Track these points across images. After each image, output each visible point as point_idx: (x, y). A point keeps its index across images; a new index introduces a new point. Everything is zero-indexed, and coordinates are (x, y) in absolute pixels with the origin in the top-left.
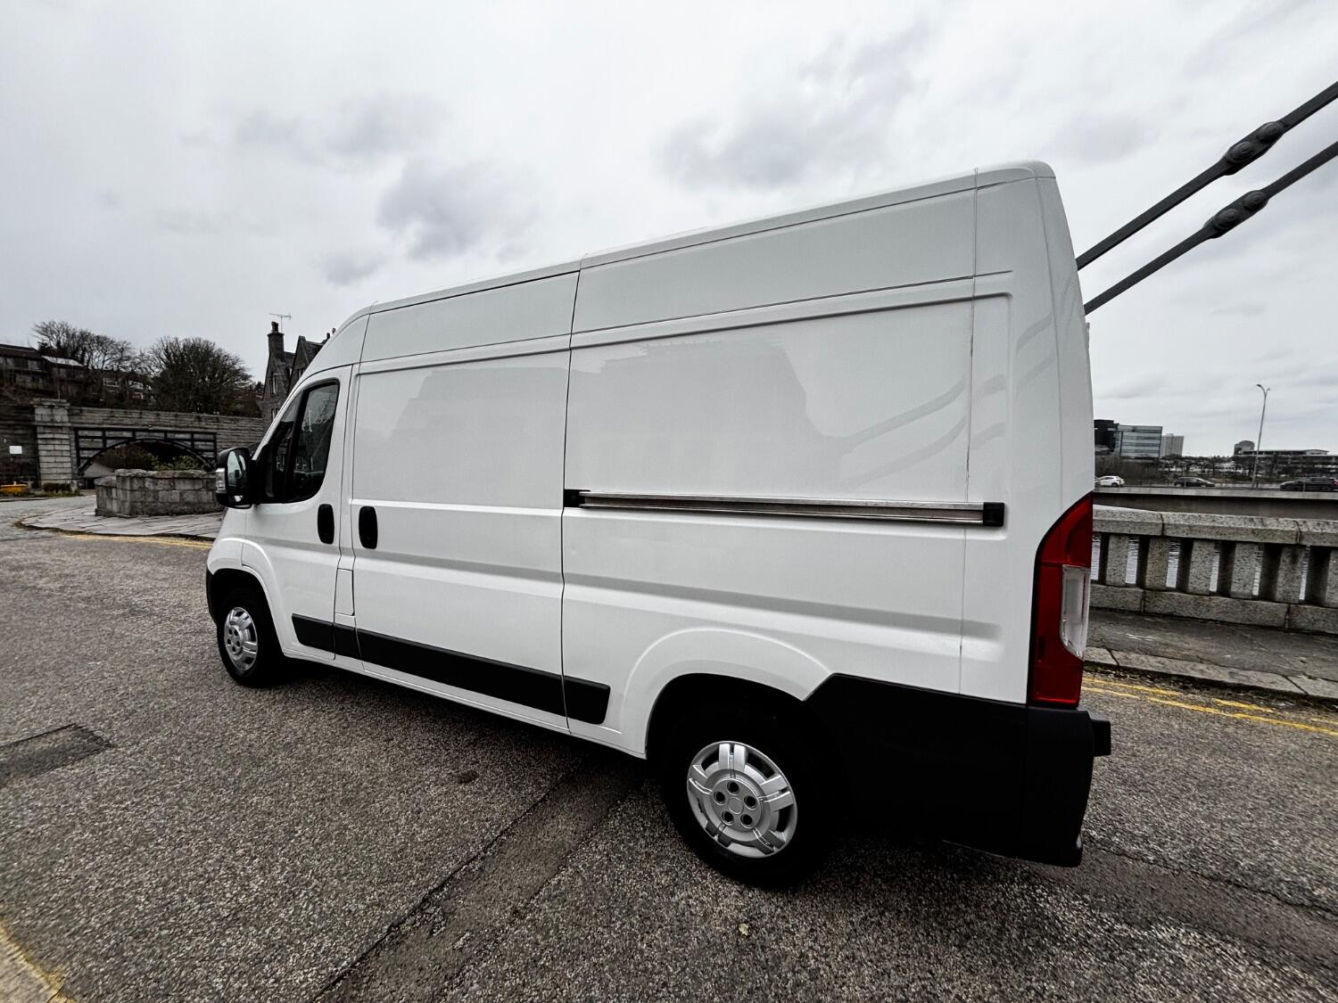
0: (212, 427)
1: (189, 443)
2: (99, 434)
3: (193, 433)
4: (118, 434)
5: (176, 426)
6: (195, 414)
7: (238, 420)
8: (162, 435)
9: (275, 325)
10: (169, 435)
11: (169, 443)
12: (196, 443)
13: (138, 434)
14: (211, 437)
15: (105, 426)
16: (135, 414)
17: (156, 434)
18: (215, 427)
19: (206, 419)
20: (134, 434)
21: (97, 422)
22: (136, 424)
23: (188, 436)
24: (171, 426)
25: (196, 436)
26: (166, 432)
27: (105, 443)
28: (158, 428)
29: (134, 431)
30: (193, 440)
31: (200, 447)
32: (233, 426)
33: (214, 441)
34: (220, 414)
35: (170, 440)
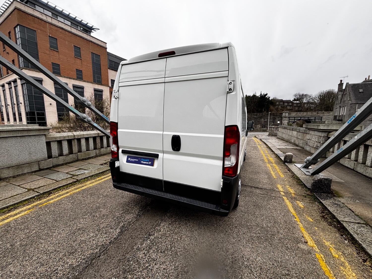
0: (321, 115)
1: (314, 120)
2: (294, 118)
3: (315, 117)
4: (297, 118)
5: (311, 116)
6: (317, 112)
7: (330, 113)
8: (307, 118)
9: (341, 81)
10: (309, 118)
11: (309, 120)
12: (316, 120)
13: (302, 118)
14: (321, 118)
15: (295, 116)
16: (302, 113)
17: (306, 118)
18: (322, 115)
19: (320, 113)
20: (301, 118)
21: (293, 115)
22: (302, 116)
23: (314, 118)
24: (310, 116)
25: (316, 118)
26: (308, 117)
27: (294, 120)
28: (307, 116)
29: (301, 117)
30: (315, 119)
31: (317, 121)
32: (328, 114)
33: (321, 119)
34: (324, 111)
35: (309, 119)
